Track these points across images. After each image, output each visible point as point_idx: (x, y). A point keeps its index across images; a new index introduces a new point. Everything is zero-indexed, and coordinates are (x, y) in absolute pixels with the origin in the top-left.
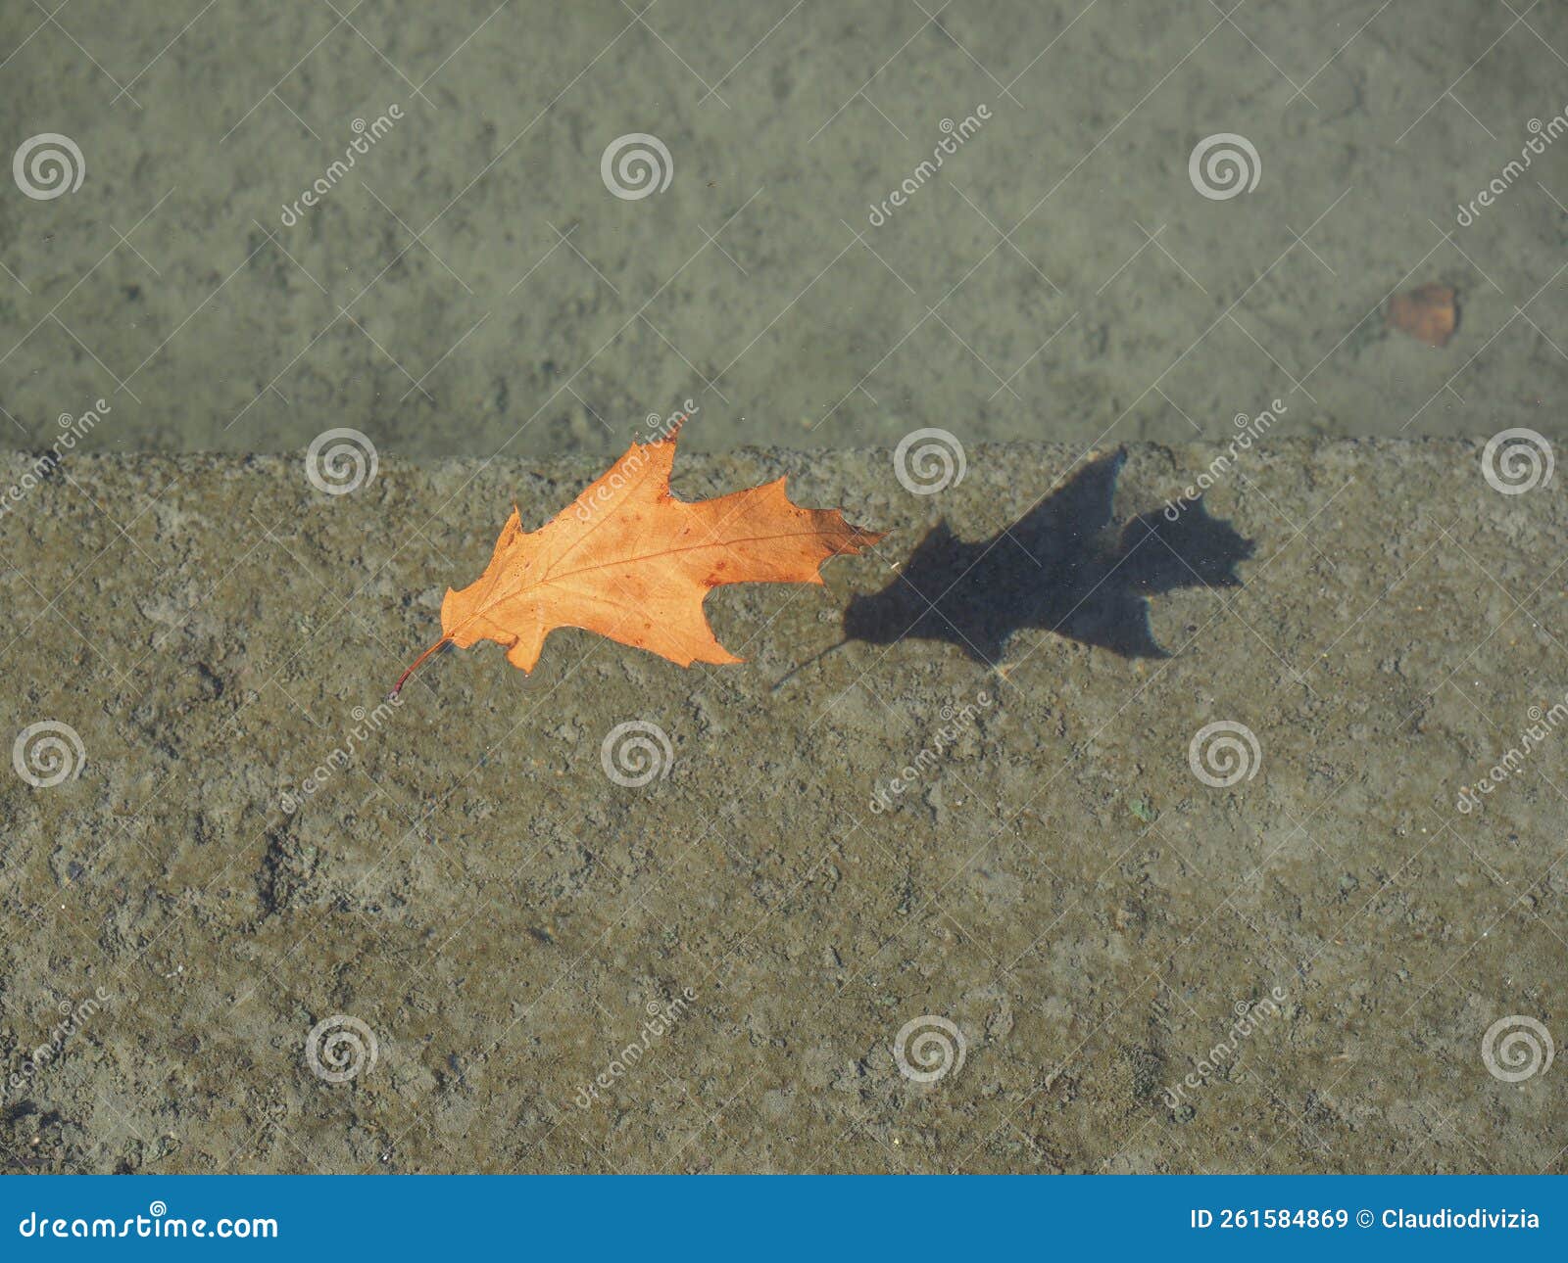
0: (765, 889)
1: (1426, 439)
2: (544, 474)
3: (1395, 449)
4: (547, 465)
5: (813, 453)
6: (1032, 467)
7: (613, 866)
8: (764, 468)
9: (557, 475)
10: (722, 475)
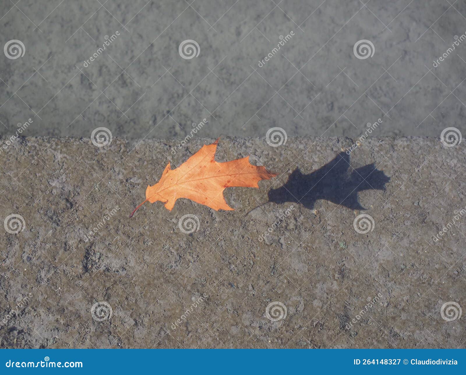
0: (232, 267)
1: (427, 137)
2: (167, 144)
3: (418, 140)
4: (168, 141)
5: (247, 138)
6: (311, 143)
7: (187, 260)
8: (232, 143)
9: (171, 144)
10: (220, 145)
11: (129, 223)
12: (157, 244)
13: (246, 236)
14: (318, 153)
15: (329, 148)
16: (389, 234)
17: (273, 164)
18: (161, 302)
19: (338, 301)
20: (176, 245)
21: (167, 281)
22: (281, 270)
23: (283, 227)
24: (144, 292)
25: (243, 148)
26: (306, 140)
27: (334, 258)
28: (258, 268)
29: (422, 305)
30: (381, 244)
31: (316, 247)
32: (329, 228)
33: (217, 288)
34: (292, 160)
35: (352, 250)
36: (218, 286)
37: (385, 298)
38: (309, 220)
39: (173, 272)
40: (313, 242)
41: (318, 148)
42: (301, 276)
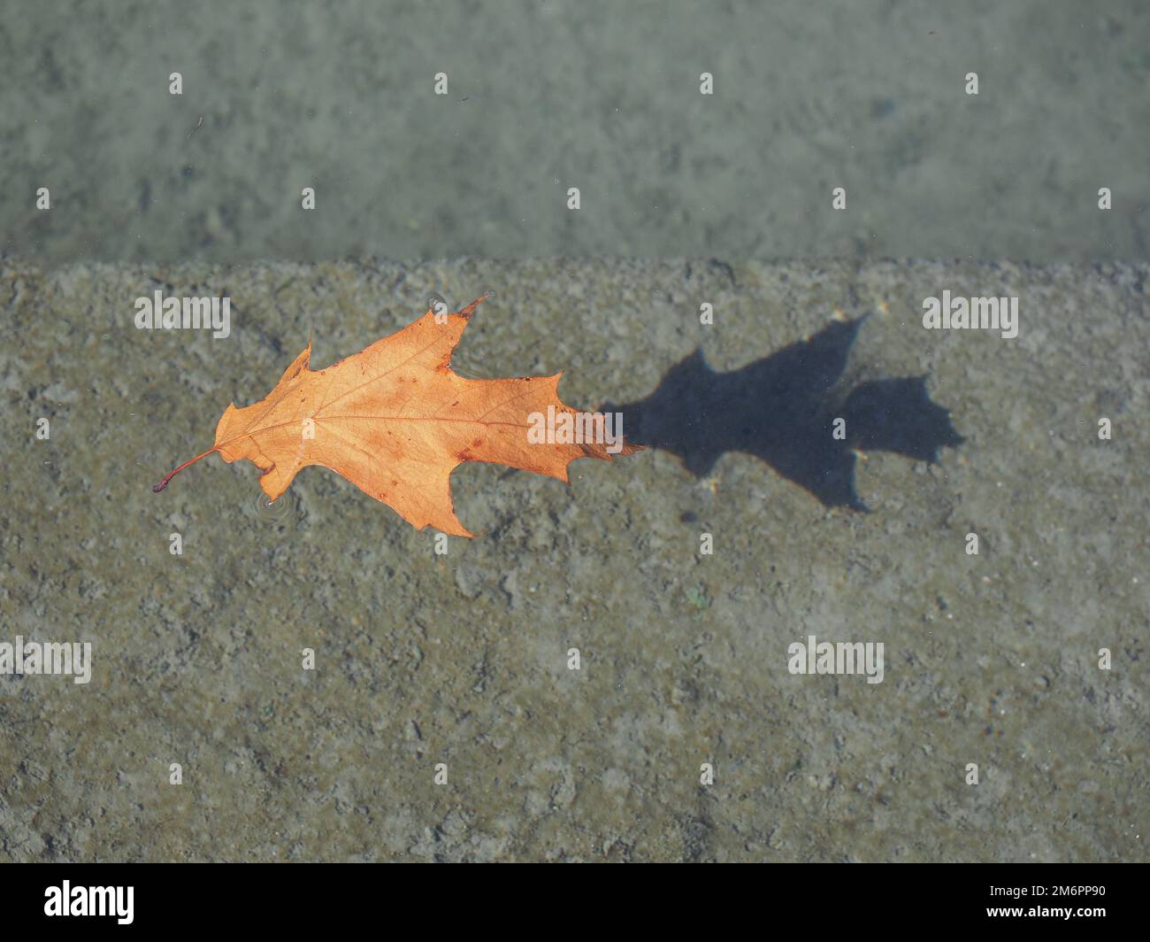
0: (354, 667)
1: (957, 261)
2: (162, 278)
3: (930, 271)
4: (166, 271)
6: (606, 280)
7: (216, 645)
8: (364, 278)
10: (325, 282)
12: (123, 597)
13: (398, 572)
14: (626, 309)
15: (662, 295)
16: (840, 561)
18: (131, 779)
19: (681, 772)
20: (180, 599)
21: (151, 713)
22: (506, 675)
23: (513, 543)
24: (78, 747)
25: (399, 295)
26: (589, 269)
27: (670, 636)
29: (937, 783)
30: (813, 592)
31: (616, 605)
32: (656, 543)
33: (307, 733)
34: (545, 331)
35: (725, 611)
36: (311, 728)
37: (823, 763)
38: (595, 520)
39: (169, 685)
40: (606, 590)
41: (628, 295)
42: (568, 696)
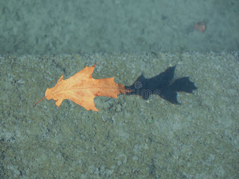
0: (82, 136)
6: (131, 56)
7: (54, 132)
8: (82, 57)
9: (43, 58)
11: (17, 109)
12: (35, 123)
13: (90, 117)
14: (135, 62)
15: (142, 59)
16: (179, 113)
17: (107, 70)
19: (148, 156)
20: (46, 123)
21: (41, 146)
23: (113, 110)
24: (26, 153)
25: (89, 60)
26: (127, 54)
27: (145, 129)
28: (98, 137)
29: (200, 157)
30: (174, 119)
31: (134, 123)
32: (142, 110)
33: (72, 150)
36: (73, 149)
37: (177, 154)
39: (44, 141)
40: (132, 119)
41: (135, 59)
42: (125, 141)
